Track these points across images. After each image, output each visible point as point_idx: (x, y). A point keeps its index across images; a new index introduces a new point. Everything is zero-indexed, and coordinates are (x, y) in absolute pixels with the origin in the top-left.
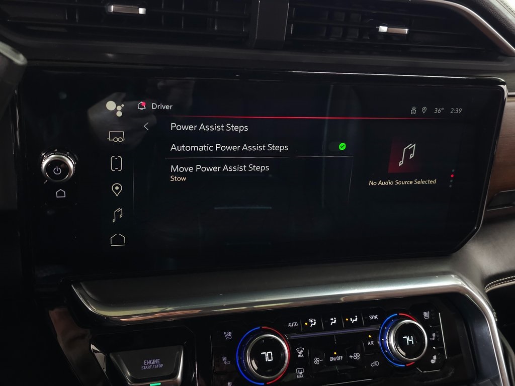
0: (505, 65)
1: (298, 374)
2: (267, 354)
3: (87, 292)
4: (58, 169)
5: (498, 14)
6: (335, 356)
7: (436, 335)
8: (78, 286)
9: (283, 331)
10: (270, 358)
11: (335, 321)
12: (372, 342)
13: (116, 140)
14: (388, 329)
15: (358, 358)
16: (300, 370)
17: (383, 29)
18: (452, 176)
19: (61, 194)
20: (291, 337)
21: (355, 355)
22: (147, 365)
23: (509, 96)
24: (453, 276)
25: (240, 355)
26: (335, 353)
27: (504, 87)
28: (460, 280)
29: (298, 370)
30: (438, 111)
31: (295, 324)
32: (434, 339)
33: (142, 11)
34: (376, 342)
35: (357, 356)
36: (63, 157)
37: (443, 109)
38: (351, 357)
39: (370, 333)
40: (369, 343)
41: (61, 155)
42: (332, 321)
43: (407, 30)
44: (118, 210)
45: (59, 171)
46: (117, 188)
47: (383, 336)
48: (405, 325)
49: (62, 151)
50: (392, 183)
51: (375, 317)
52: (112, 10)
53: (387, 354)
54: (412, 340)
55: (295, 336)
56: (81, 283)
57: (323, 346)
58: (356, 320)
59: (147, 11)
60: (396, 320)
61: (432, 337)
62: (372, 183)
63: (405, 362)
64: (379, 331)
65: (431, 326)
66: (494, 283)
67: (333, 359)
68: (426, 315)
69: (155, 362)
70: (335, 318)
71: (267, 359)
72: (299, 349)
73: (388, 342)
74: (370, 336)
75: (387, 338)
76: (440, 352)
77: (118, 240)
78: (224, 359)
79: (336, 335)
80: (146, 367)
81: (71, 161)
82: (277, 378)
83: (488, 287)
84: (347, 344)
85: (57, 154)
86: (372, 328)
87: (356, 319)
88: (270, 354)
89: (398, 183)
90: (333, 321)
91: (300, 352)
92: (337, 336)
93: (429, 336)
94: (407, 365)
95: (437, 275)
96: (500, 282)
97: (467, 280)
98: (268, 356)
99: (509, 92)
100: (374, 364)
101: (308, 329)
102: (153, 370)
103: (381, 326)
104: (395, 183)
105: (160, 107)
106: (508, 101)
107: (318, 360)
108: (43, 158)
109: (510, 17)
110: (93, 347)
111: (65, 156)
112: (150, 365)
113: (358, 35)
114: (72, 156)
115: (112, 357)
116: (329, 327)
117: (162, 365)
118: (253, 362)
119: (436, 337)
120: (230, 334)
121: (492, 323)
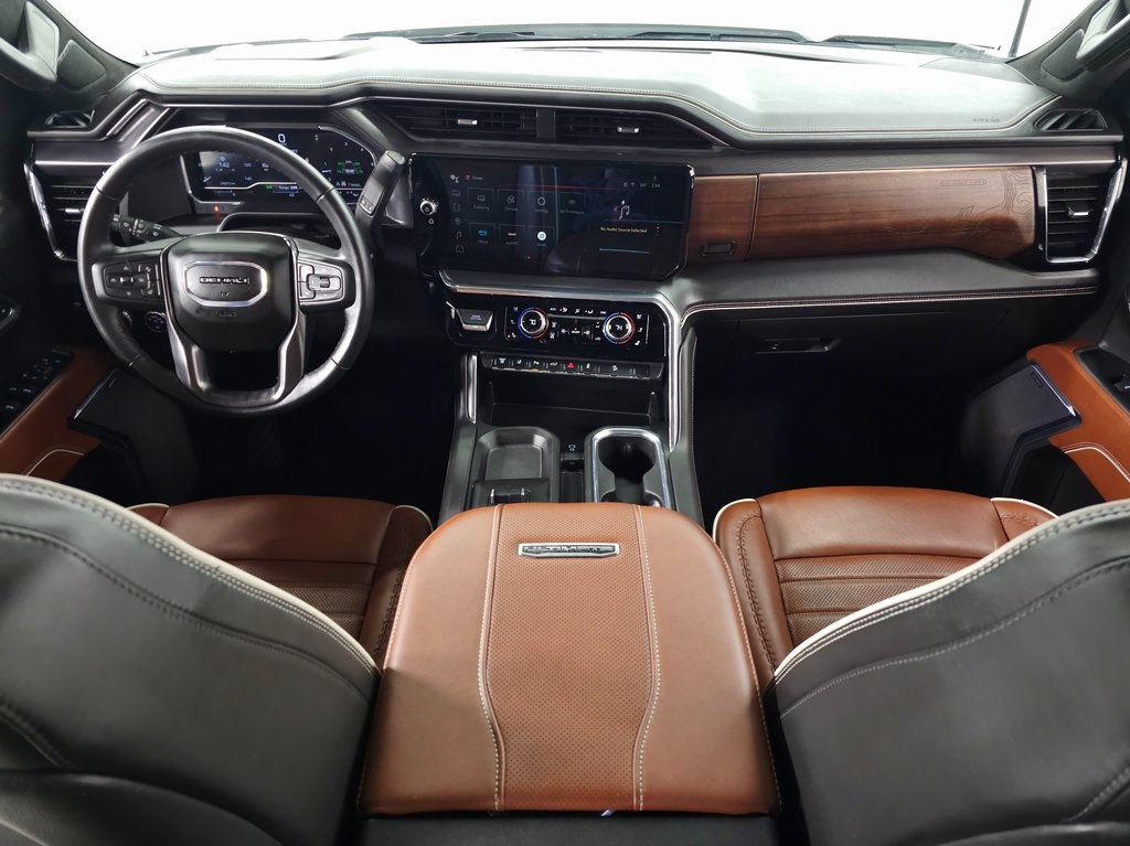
1: (551, 336)
4: (428, 209)
6: (575, 330)
7: (643, 329)
9: (544, 311)
13: (456, 195)
15: (589, 334)
18: (658, 228)
19: (431, 222)
20: (549, 315)
21: (587, 332)
29: (550, 333)
33: (475, 123)
38: (585, 332)
39: (598, 321)
40: (596, 327)
44: (459, 232)
46: (458, 220)
51: (604, 312)
52: (460, 123)
54: (621, 328)
55: (553, 316)
57: (569, 324)
60: (613, 315)
61: (640, 330)
62: (603, 229)
63: (613, 340)
64: (602, 320)
67: (573, 332)
68: (639, 316)
72: (552, 322)
74: (597, 323)
78: (512, 321)
79: (577, 319)
84: (582, 325)
85: (427, 201)
86: (599, 318)
87: (592, 311)
91: (554, 325)
101: (562, 313)
107: (564, 330)
108: (422, 202)
111: (431, 202)
114: (435, 202)
116: (574, 314)
120: (517, 308)
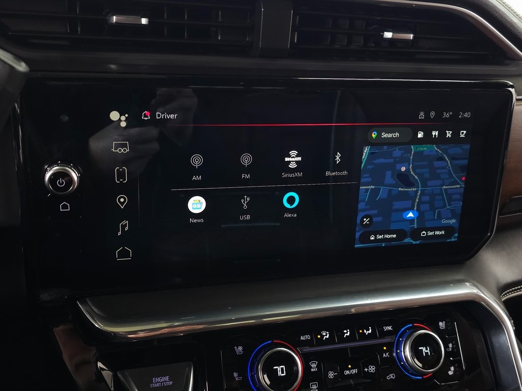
0: (512, 69)
1: (312, 389)
2: (279, 368)
3: (93, 308)
4: (62, 181)
5: (502, 17)
6: (349, 369)
7: (453, 345)
8: (84, 303)
9: (295, 344)
10: (283, 373)
11: (349, 333)
12: (387, 354)
14: (403, 340)
15: (373, 370)
16: (314, 384)
17: (388, 35)
19: (65, 207)
20: (304, 350)
21: (370, 367)
22: (156, 383)
23: (517, 100)
24: (468, 284)
25: (252, 371)
26: (350, 366)
27: (513, 90)
28: (475, 288)
29: (312, 384)
30: (447, 115)
31: (308, 337)
32: (451, 350)
33: (144, 21)
34: (391, 354)
35: (372, 369)
36: (67, 168)
37: (451, 113)
38: (366, 370)
39: (385, 345)
40: (384, 355)
41: (64, 166)
42: (345, 333)
43: (412, 35)
44: (124, 222)
45: (63, 182)
46: (122, 200)
47: (398, 347)
48: (421, 335)
49: (66, 162)
51: (390, 328)
52: (115, 21)
53: (403, 366)
54: (428, 351)
55: (307, 349)
56: (87, 300)
57: (338, 360)
58: (370, 332)
59: (149, 22)
60: (411, 331)
61: (449, 348)
63: (422, 374)
64: (394, 343)
65: (447, 336)
66: (510, 292)
67: (347, 372)
68: (442, 325)
69: (164, 379)
70: (348, 330)
71: (280, 373)
72: (313, 363)
73: (404, 353)
74: (385, 348)
75: (402, 349)
76: (457, 363)
77: (124, 254)
78: (235, 375)
79: (349, 348)
80: (156, 385)
81: (75, 172)
83: (504, 295)
85: (60, 166)
86: (387, 340)
87: (370, 330)
88: (282, 369)
90: (347, 333)
91: (314, 366)
92: (352, 349)
93: (446, 347)
94: (424, 377)
95: (451, 284)
96: (516, 290)
97: (483, 288)
98: (280, 370)
99: (517, 95)
100: (390, 377)
101: (321, 342)
102: (162, 388)
103: (396, 337)
105: (164, 116)
106: (517, 105)
107: (332, 373)
108: (46, 170)
109: (515, 20)
110: (100, 365)
111: (69, 168)
112: (160, 382)
113: (362, 42)
114: (76, 167)
115: (120, 375)
116: (342, 340)
117: (171, 383)
118: (265, 376)
119: (452, 348)
120: (240, 348)
121: (510, 332)
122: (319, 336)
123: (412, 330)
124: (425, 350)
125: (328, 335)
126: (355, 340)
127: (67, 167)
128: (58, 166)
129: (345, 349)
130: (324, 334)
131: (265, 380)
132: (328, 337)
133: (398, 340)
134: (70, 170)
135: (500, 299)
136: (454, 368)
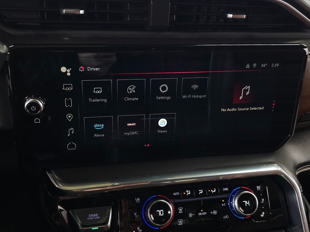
1: (179, 223)
2: (160, 211)
3: (55, 176)
5: (302, 4)
6: (202, 212)
7: (264, 200)
8: (50, 172)
9: (170, 198)
10: (162, 214)
11: (202, 191)
12: (224, 204)
13: (67, 89)
14: (234, 196)
15: (216, 213)
16: (181, 220)
17: (230, 16)
18: (274, 104)
20: (175, 201)
21: (214, 212)
22: (91, 217)
24: (276, 164)
25: (144, 212)
26: (202, 211)
27: (306, 50)
28: (279, 167)
29: (179, 220)
30: (263, 65)
31: (178, 193)
32: (263, 202)
33: (82, 12)
34: (227, 204)
35: (215, 212)
37: (266, 64)
38: (211, 213)
39: (223, 199)
40: (223, 205)
41: (35, 99)
42: (200, 192)
43: (245, 16)
44: (71, 129)
45: (34, 108)
46: (69, 116)
47: (231, 200)
48: (245, 194)
49: (36, 97)
50: (235, 110)
51: (227, 189)
52: (64, 12)
53: (234, 211)
54: (249, 203)
55: (178, 201)
56: (52, 171)
57: (195, 207)
58: (215, 191)
59: (85, 12)
61: (262, 201)
62: (223, 110)
63: (245, 216)
64: (229, 198)
65: (261, 194)
66: (303, 168)
67: (200, 214)
68: (258, 188)
69: (95, 215)
71: (160, 214)
72: (180, 208)
73: (234, 204)
74: (223, 201)
75: (233, 202)
77: (72, 146)
78: (135, 214)
79: (202, 200)
80: (90, 218)
81: (41, 102)
82: (166, 225)
83: (299, 170)
84: (209, 205)
85: (33, 99)
86: (225, 196)
87: (215, 190)
88: (162, 212)
89: (239, 109)
90: (201, 192)
91: (181, 210)
93: (260, 201)
94: (246, 218)
95: (265, 164)
96: (307, 167)
97: (284, 167)
98: (160, 212)
99: (309, 51)
100: (225, 217)
101: (186, 196)
102: (94, 220)
103: (230, 194)
104: (237, 109)
105: (92, 69)
107: (191, 214)
108: (25, 101)
110: (59, 207)
112: (93, 217)
113: (216, 19)
114: (42, 99)
115: (70, 212)
116: (198, 195)
117: (99, 217)
118: (152, 216)
119: (264, 201)
120: (138, 199)
121: (299, 193)
122: (184, 193)
123: (240, 191)
124: (247, 203)
125: (190, 193)
126: (206, 196)
127: (37, 99)
128: (32, 99)
129: (200, 201)
130: (187, 192)
131: (152, 218)
132: (189, 193)
133: (232, 196)
134: (39, 101)
135: (295, 174)
136: (265, 213)
